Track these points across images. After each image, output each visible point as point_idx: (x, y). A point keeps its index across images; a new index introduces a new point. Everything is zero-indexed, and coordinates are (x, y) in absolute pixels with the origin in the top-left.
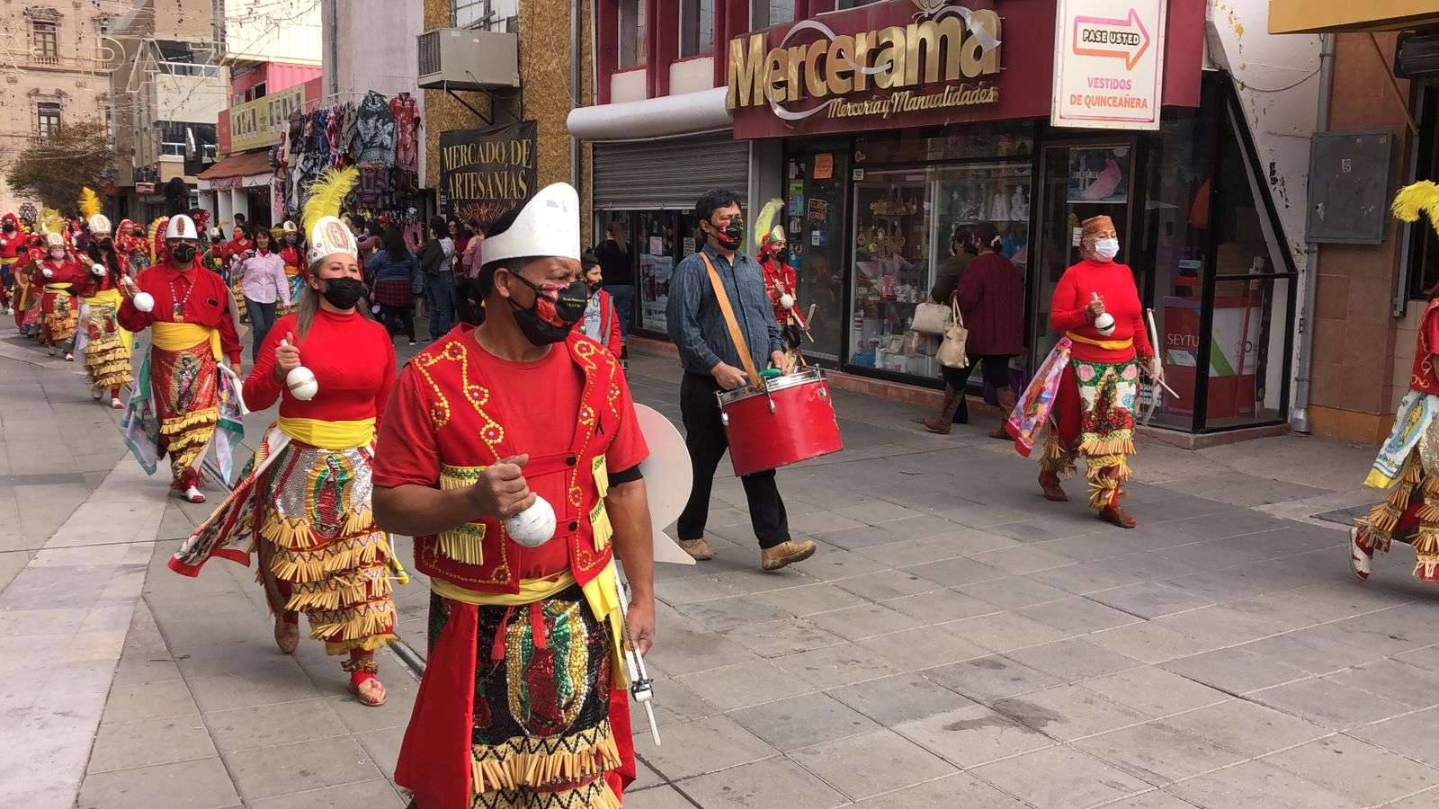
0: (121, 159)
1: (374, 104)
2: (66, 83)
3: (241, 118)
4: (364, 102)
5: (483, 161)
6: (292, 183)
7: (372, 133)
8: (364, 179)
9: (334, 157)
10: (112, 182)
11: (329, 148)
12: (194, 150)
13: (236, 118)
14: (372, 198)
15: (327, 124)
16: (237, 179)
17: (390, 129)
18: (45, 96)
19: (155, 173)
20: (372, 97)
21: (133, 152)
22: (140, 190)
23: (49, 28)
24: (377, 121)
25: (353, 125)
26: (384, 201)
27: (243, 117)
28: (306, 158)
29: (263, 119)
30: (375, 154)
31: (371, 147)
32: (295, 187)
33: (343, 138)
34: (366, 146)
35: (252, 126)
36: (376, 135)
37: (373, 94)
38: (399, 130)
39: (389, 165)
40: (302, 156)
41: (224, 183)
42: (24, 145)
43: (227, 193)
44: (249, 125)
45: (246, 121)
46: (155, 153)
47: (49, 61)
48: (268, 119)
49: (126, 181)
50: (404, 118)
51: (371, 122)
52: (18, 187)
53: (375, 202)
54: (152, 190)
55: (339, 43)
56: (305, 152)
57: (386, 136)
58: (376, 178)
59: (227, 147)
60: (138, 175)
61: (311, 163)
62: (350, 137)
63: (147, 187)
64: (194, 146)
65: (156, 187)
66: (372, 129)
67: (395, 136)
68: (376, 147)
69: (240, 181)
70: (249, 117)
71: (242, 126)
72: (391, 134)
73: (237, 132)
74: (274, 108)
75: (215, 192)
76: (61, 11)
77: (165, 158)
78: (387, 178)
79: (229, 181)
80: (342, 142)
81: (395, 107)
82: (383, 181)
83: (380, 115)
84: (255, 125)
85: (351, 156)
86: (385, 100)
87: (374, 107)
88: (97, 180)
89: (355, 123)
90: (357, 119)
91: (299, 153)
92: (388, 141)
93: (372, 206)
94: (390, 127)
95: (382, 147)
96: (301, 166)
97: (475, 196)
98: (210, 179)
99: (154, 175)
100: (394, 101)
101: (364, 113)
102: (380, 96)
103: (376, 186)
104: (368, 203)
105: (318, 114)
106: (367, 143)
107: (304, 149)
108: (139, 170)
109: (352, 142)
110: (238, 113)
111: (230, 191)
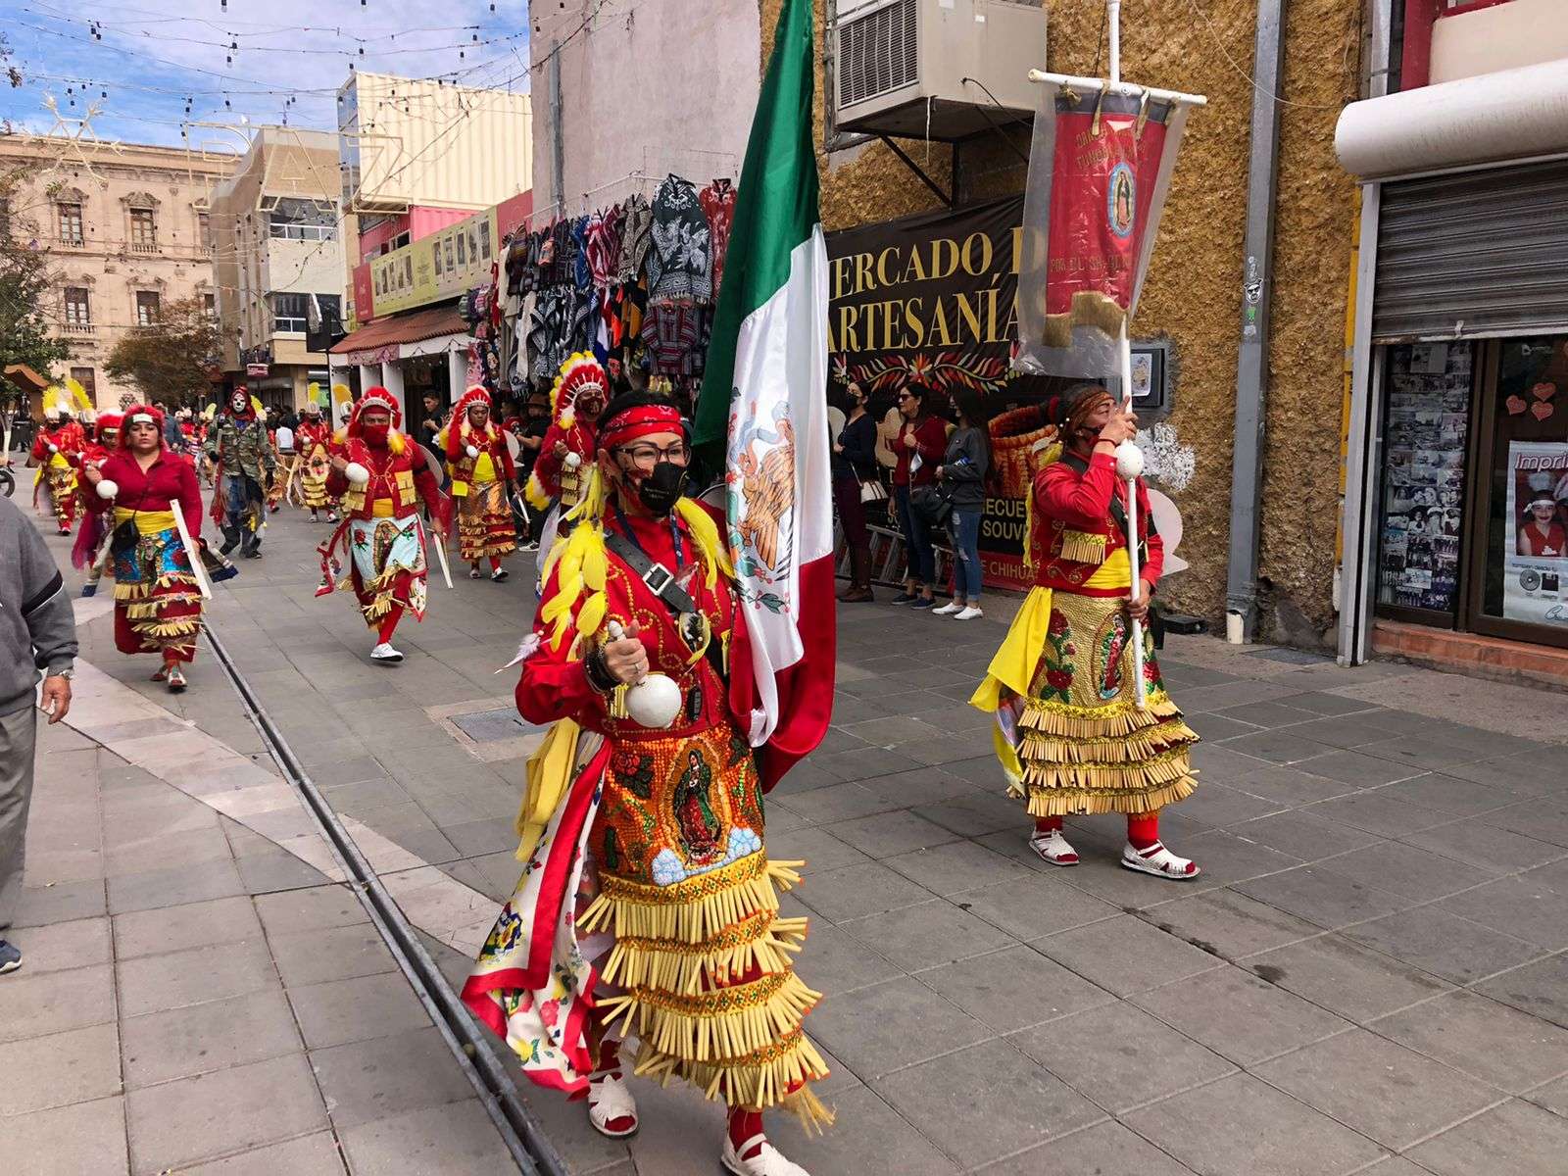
0: (228, 340)
1: (676, 197)
2: (165, 271)
3: (388, 270)
4: (661, 192)
5: (921, 276)
6: (516, 341)
7: (675, 245)
8: (662, 325)
9: (602, 291)
10: (218, 367)
11: (592, 277)
12: (320, 320)
13: (380, 273)
14: (674, 357)
15: (587, 238)
16: (392, 349)
17: (703, 239)
18: (145, 285)
19: (267, 353)
20: (675, 185)
21: (240, 332)
22: (252, 372)
23: (146, 215)
24: (682, 226)
25: (646, 231)
26: (693, 361)
27: (392, 270)
28: (539, 300)
29: (423, 268)
30: (679, 281)
31: (673, 270)
32: (522, 346)
33: (626, 257)
34: (668, 268)
35: (405, 279)
36: (679, 251)
37: (675, 180)
38: (716, 241)
39: (701, 301)
40: (531, 298)
41: (370, 356)
42: (122, 334)
43: (376, 369)
44: (401, 276)
45: (396, 274)
46: (266, 330)
47: (149, 249)
48: (433, 266)
49: (232, 365)
50: (723, 222)
51: (673, 227)
52: (115, 374)
53: (679, 364)
54: (266, 372)
55: (567, 131)
56: (537, 292)
57: (697, 251)
58: (681, 324)
59: (366, 312)
60: (247, 357)
61: (552, 306)
62: (640, 252)
63: (261, 368)
64: (320, 315)
65: (270, 369)
66: (675, 240)
67: (710, 252)
68: (681, 269)
69: (398, 349)
70: (400, 269)
71: (389, 282)
72: (703, 248)
73: (382, 291)
74: (442, 249)
75: (357, 368)
76: (158, 197)
77: (278, 335)
78: (696, 323)
79: (378, 352)
80: (622, 264)
81: (708, 204)
82: (691, 327)
83: (686, 216)
84: (410, 278)
85: (641, 286)
86: (694, 190)
87: (677, 202)
88: (200, 363)
89: (648, 230)
90: (651, 222)
91: (523, 294)
92: (699, 259)
93: (674, 371)
94: (702, 236)
95: (690, 270)
96: (535, 313)
97: (895, 341)
98: (348, 352)
99: (266, 356)
100: (706, 193)
101: (661, 212)
102: (686, 183)
103: (681, 337)
104: (670, 365)
105: (565, 224)
106: (668, 263)
107: (535, 286)
108: (247, 351)
109: (643, 264)
110: (382, 266)
111: (380, 365)
